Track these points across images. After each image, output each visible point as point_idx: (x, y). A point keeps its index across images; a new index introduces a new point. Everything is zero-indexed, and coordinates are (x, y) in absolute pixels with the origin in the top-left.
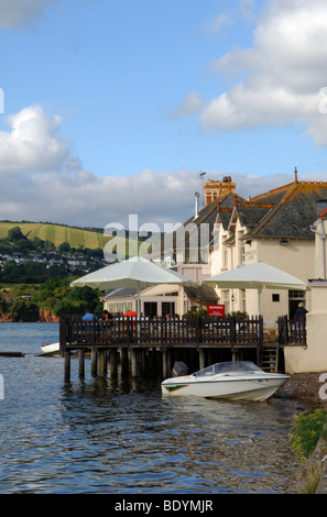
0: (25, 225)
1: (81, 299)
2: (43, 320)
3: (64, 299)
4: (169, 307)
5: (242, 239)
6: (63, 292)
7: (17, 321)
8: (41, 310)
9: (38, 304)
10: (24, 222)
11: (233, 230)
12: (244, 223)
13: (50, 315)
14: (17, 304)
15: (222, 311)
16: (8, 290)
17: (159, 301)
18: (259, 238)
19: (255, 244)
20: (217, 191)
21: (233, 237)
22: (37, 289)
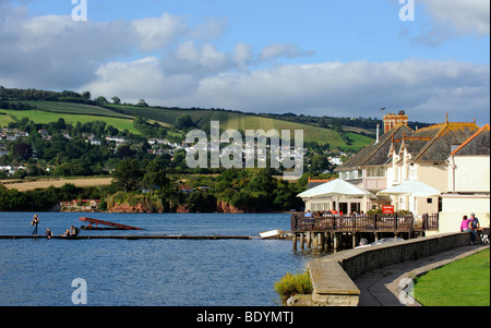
0: (195, 112)
1: (260, 190)
2: (221, 211)
3: (242, 190)
4: (355, 207)
5: (407, 162)
6: (241, 183)
7: (194, 212)
8: (218, 201)
9: (215, 195)
10: (193, 109)
11: (402, 154)
12: (409, 151)
13: (228, 205)
14: (194, 195)
15: (392, 210)
16: (184, 181)
17: (349, 202)
18: (419, 163)
19: (415, 165)
20: (393, 121)
21: (402, 160)
22: (214, 179)
